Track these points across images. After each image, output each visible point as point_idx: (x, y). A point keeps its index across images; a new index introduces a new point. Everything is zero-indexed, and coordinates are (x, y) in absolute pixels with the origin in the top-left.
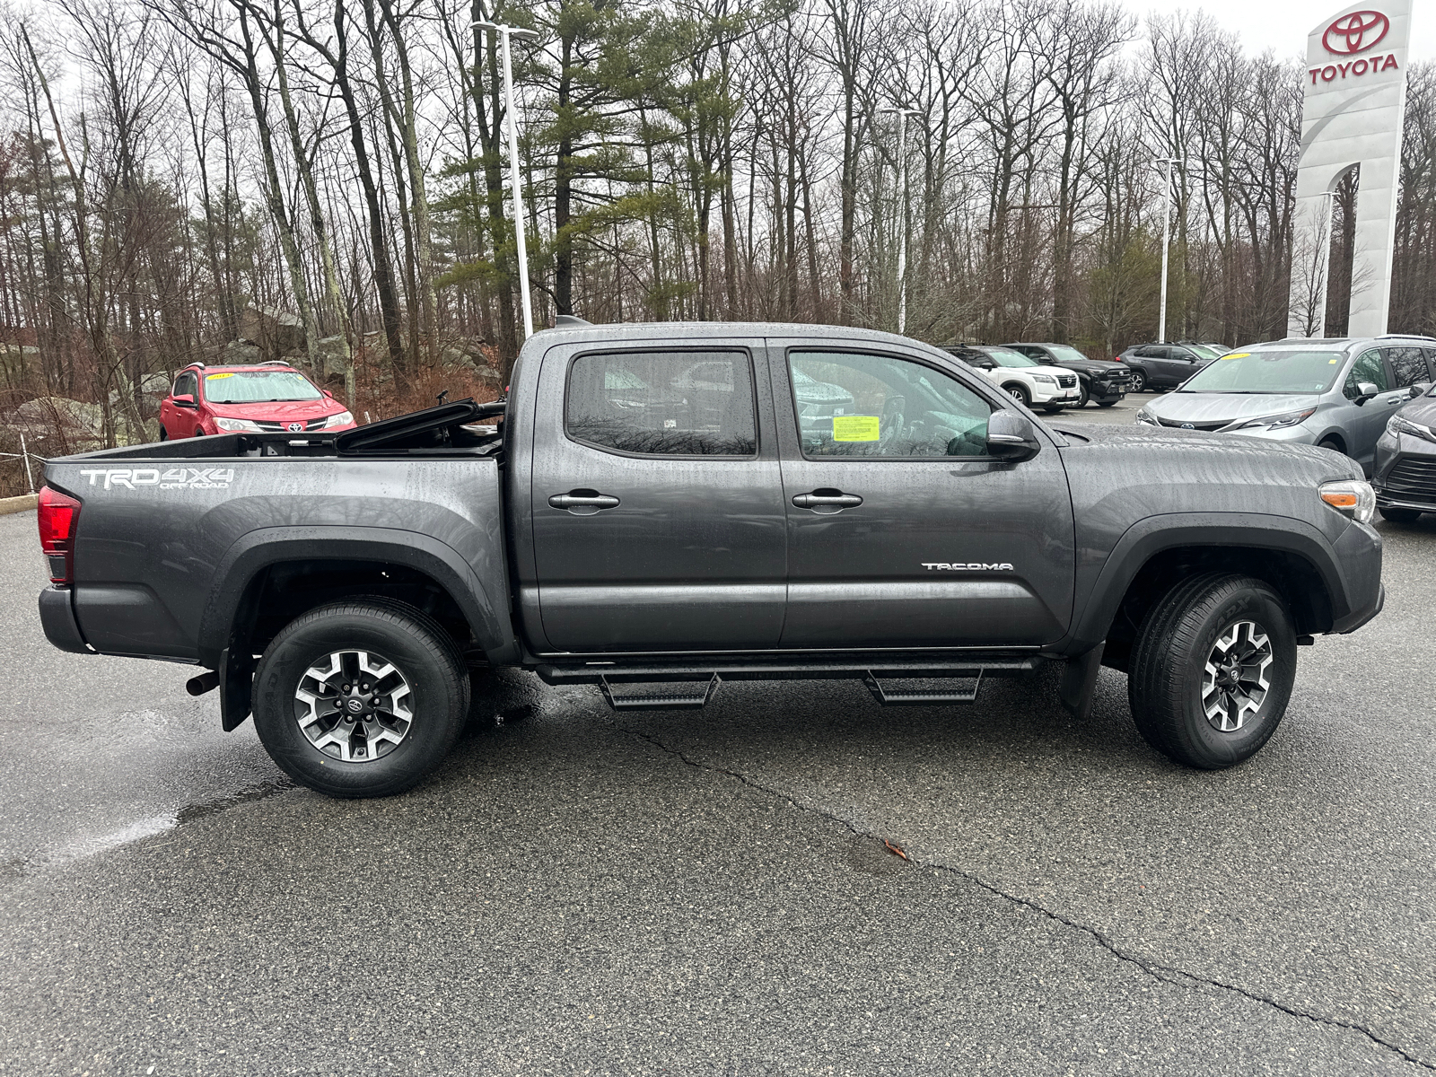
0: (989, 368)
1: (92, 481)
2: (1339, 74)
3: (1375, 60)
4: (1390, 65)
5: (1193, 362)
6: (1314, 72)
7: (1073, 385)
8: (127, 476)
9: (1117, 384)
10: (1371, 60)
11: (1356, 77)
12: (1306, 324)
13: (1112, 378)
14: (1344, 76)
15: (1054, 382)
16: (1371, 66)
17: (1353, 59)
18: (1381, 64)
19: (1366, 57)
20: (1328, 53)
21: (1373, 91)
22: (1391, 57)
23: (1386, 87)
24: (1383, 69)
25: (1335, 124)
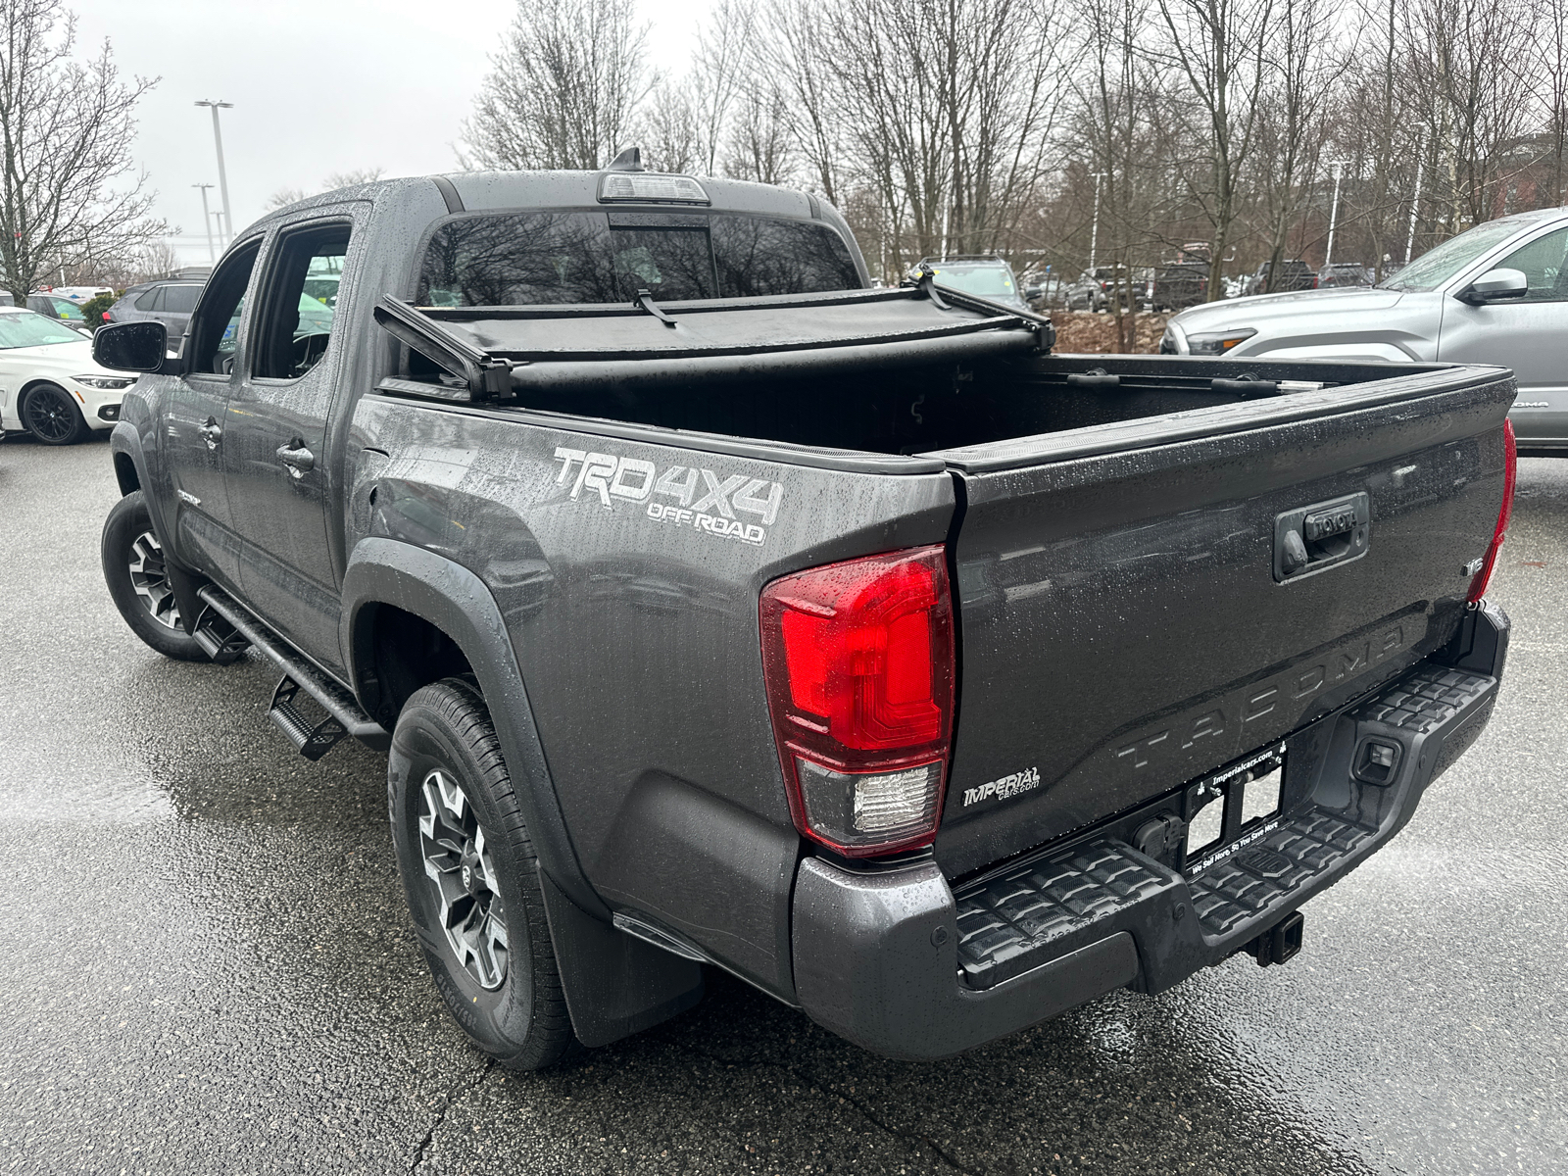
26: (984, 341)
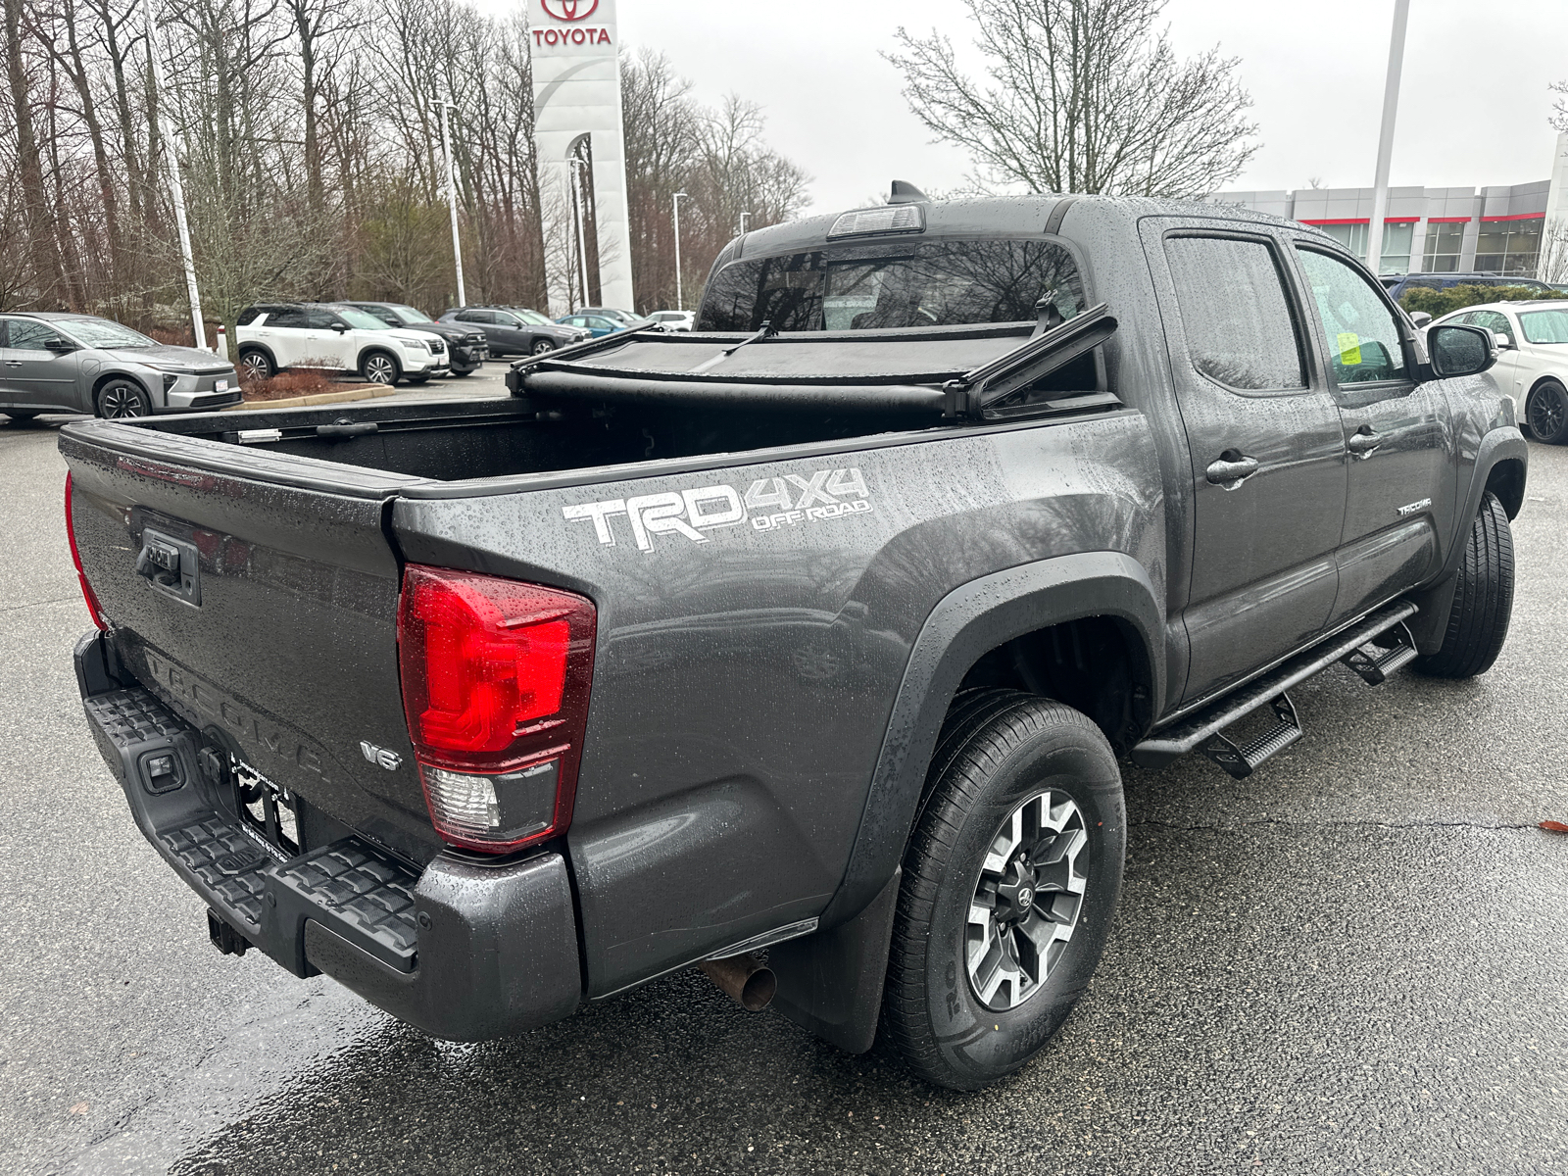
0: (342, 330)
1: (603, 535)
2: (561, 39)
3: (592, 31)
4: (604, 39)
5: (520, 328)
6: (538, 33)
7: (442, 351)
8: (677, 510)
9: (477, 350)
10: (587, 30)
11: (576, 46)
12: (568, 292)
13: (472, 344)
14: (565, 42)
15: (424, 347)
16: (588, 36)
17: (573, 27)
18: (596, 37)
19: (583, 26)
20: (547, 16)
21: (592, 63)
22: (603, 31)
23: (604, 60)
24: (599, 42)
25: (564, 88)
26: (869, 396)
